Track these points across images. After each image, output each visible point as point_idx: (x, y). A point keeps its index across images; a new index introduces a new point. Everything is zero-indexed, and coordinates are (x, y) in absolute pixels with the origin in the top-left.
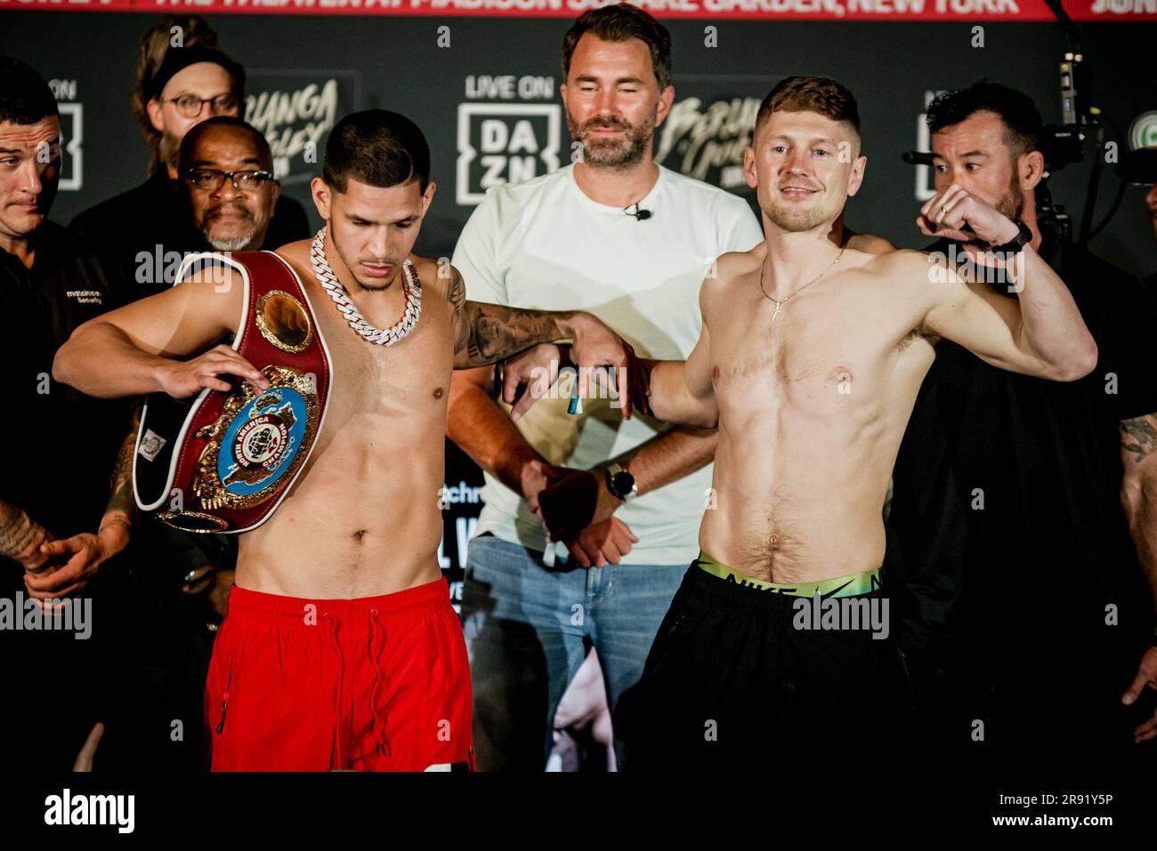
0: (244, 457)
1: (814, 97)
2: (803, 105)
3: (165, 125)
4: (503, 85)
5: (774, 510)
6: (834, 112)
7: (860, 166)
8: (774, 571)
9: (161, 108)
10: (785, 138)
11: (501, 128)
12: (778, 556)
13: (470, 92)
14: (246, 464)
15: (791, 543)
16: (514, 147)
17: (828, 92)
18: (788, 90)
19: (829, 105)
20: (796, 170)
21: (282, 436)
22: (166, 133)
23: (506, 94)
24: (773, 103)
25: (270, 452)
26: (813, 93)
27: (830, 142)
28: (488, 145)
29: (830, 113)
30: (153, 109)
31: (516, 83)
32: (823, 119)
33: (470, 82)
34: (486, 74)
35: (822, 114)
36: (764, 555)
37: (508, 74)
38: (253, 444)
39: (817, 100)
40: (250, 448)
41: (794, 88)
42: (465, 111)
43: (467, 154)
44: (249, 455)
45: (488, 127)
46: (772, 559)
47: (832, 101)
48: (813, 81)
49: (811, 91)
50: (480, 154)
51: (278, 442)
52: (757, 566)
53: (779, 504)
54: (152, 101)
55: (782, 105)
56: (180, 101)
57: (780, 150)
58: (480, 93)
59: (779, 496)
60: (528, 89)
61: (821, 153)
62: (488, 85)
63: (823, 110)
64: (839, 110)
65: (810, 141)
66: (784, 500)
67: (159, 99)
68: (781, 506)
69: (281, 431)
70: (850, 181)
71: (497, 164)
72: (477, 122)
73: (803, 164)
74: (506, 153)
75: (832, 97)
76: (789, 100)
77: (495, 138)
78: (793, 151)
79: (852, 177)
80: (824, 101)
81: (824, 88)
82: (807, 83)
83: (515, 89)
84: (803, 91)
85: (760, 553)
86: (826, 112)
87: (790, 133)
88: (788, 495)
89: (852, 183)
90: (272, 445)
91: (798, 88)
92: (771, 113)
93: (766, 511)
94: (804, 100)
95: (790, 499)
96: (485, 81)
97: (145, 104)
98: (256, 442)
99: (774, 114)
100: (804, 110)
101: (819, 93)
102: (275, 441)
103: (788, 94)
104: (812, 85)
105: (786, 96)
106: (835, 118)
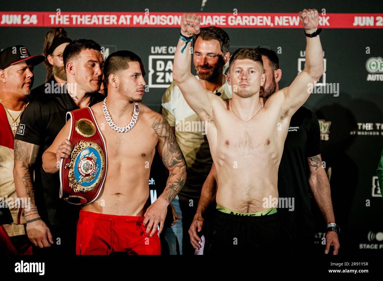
0: (83, 172)
1: (248, 54)
2: (245, 57)
3: (54, 63)
4: (163, 49)
5: (249, 191)
6: (255, 59)
7: (264, 76)
8: (249, 210)
9: (53, 58)
10: (240, 68)
11: (162, 63)
12: (251, 206)
13: (153, 52)
14: (84, 175)
15: (255, 201)
16: (167, 69)
17: (252, 52)
18: (239, 53)
19: (253, 56)
20: (244, 78)
21: (93, 164)
22: (55, 66)
23: (164, 52)
24: (235, 57)
25: (91, 169)
26: (248, 53)
27: (254, 68)
28: (158, 69)
29: (253, 59)
30: (49, 58)
31: (167, 49)
32: (251, 61)
33: (152, 48)
34: (157, 46)
35: (251, 60)
36: (246, 205)
37: (165, 46)
38: (84, 167)
39: (249, 55)
40: (84, 169)
41: (241, 52)
42: (151, 58)
43: (152, 71)
44: (84, 171)
45: (158, 63)
46: (248, 207)
47: (254, 55)
48: (247, 49)
49: (247, 52)
50: (156, 71)
51: (93, 166)
52: (243, 209)
53: (251, 189)
54: (49, 56)
55: (238, 57)
56: (60, 56)
57: (238, 72)
58: (156, 52)
59: (251, 186)
60: (171, 51)
61: (252, 72)
62: (158, 49)
63: (251, 58)
64: (256, 58)
65: (248, 68)
66: (253, 188)
67: (52, 55)
68: (252, 190)
69: (92, 162)
70: (261, 81)
71: (161, 75)
72: (155, 61)
73: (246, 76)
74: (164, 71)
75: (254, 54)
76: (240, 56)
77: (160, 66)
78: (242, 72)
79: (262, 80)
80: (251, 55)
81: (251, 51)
82: (245, 50)
83: (167, 51)
84: (244, 53)
85: (244, 205)
86: (252, 59)
87: (241, 66)
88: (255, 186)
89: (262, 82)
90: (91, 167)
91: (243, 52)
92: (234, 60)
93: (246, 191)
94: (245, 56)
95: (255, 187)
96: (157, 48)
97: (47, 56)
98: (85, 167)
99: (235, 61)
100: (245, 58)
101: (249, 53)
102: (91, 165)
103: (240, 54)
104: (247, 50)
105: (239, 55)
106: (255, 60)
